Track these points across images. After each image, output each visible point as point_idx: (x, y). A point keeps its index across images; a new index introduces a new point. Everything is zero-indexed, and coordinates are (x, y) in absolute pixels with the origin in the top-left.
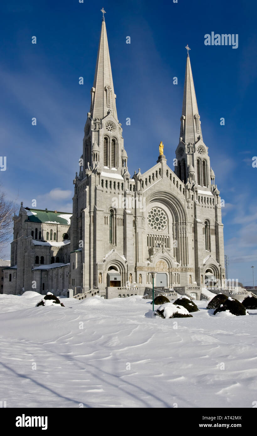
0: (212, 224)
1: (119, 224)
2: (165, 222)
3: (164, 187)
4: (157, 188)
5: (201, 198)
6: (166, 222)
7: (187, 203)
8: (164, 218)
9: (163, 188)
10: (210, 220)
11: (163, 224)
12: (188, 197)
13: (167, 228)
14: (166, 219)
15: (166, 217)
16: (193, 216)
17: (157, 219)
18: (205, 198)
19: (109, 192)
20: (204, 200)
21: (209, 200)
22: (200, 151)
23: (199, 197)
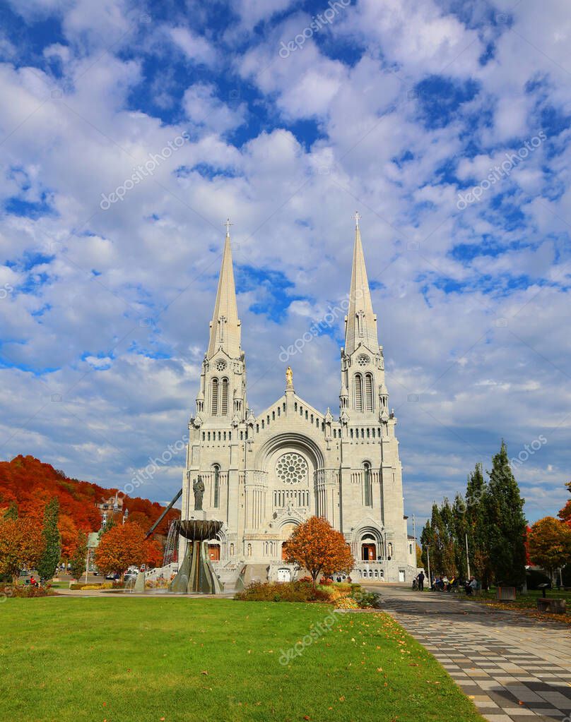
0: (375, 467)
1: (224, 483)
2: (303, 472)
3: (289, 426)
5: (354, 431)
6: (306, 471)
7: (326, 443)
8: (303, 465)
9: (286, 428)
10: (371, 461)
11: (301, 474)
12: (327, 434)
13: (306, 480)
14: (306, 466)
15: (305, 464)
16: (340, 459)
17: (292, 469)
18: (362, 430)
19: (211, 446)
20: (360, 434)
21: (371, 431)
22: (363, 362)
23: (352, 430)
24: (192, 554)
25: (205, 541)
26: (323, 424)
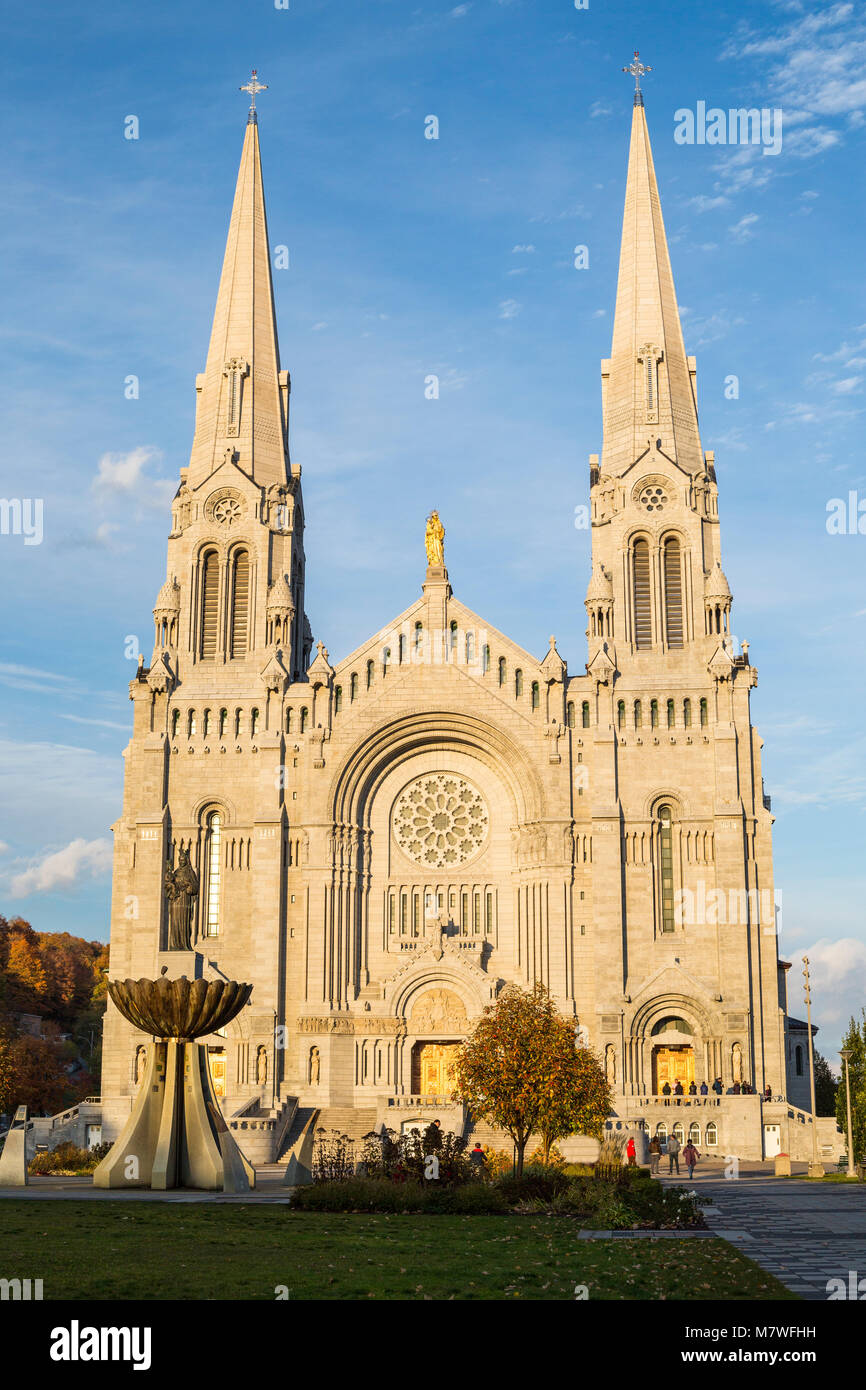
1: (236, 863)
2: (477, 830)
3: (434, 691)
4: (399, 704)
5: (629, 708)
7: (547, 741)
9: (425, 697)
10: (678, 797)
11: (468, 836)
14: (485, 813)
15: (483, 804)
17: (440, 820)
18: (654, 703)
19: (199, 751)
20: (646, 714)
21: (679, 707)
22: (654, 499)
23: (621, 704)
24: (163, 1078)
25: (199, 1040)
26: (535, 685)
